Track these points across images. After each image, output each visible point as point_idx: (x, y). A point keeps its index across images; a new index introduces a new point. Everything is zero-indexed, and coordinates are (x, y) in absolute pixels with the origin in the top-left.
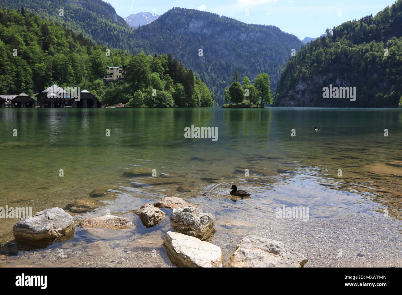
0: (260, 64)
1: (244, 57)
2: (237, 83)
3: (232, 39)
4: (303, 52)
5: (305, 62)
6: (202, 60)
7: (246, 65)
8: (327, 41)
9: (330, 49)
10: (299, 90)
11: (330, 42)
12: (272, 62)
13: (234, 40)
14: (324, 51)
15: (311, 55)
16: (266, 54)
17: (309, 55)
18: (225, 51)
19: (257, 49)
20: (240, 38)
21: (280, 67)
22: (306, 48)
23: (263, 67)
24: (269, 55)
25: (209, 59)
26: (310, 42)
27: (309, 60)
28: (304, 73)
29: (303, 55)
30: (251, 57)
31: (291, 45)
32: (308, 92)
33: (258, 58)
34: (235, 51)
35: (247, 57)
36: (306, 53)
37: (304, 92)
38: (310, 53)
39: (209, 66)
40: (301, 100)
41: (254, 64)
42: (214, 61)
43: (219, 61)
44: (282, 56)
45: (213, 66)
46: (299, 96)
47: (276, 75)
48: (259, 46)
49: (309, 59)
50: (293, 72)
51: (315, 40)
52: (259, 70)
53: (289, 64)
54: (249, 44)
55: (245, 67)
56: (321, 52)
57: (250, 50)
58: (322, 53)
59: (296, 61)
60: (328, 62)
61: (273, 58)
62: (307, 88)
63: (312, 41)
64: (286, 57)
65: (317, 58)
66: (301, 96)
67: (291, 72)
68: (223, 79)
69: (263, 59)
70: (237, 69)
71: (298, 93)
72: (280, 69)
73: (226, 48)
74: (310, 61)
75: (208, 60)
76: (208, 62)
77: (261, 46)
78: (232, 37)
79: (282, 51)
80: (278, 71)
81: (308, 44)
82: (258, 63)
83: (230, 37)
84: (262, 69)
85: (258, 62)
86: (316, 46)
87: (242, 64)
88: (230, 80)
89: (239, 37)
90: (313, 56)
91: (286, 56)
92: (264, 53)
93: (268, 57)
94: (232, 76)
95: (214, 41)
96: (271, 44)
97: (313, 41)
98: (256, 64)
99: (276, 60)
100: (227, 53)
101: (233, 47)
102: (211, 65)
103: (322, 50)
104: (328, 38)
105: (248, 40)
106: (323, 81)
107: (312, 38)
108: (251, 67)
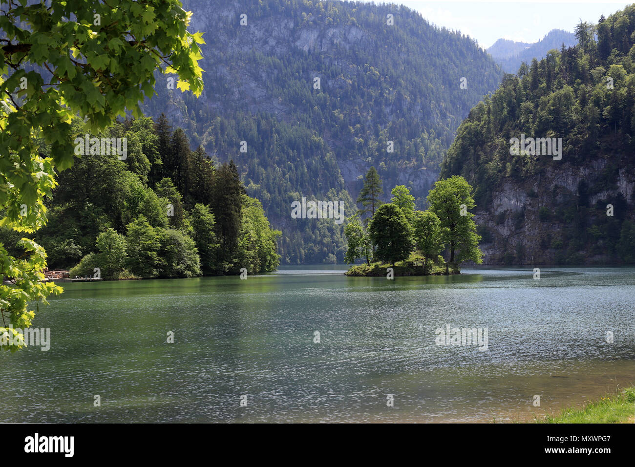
0: (363, 128)
1: (312, 107)
2: (395, 207)
3: (273, 48)
4: (509, 94)
5: (516, 126)
6: (179, 114)
7: (321, 132)
8: (583, 61)
9: (594, 85)
10: (505, 211)
11: (593, 65)
12: (402, 120)
13: (278, 50)
14: (575, 91)
15: (537, 106)
16: (381, 94)
17: (530, 105)
18: (253, 85)
19: (351, 79)
20: (298, 43)
21: (425, 135)
22: (518, 83)
23: (373, 137)
24: (392, 97)
25: (201, 112)
26: (530, 64)
27: (530, 120)
28: (516, 161)
29: (508, 105)
30: (334, 107)
31: (457, 67)
32: (533, 217)
33: (357, 108)
34: (283, 87)
35: (323, 107)
36: (519, 101)
37: (520, 218)
38: (535, 98)
39: (201, 133)
40: (514, 242)
41: (344, 127)
42: (219, 119)
43: (234, 118)
44: (430, 102)
45: (216, 134)
46: (505, 231)
47: (414, 162)
48: (358, 71)
49: (531, 116)
50: (482, 157)
51: (545, 58)
52: (361, 147)
53: (469, 133)
54: (327, 61)
55: (316, 138)
56: (567, 96)
57: (330, 83)
58: (570, 99)
59: (489, 122)
60: (589, 128)
61: (405, 108)
62: (530, 204)
63: (535, 62)
64: (443, 105)
65: (556, 113)
66: (511, 230)
67: (478, 157)
68: (248, 176)
69: (373, 112)
70: (293, 145)
71: (501, 220)
72: (427, 142)
73: (257, 78)
74: (533, 122)
75: (197, 114)
76: (199, 120)
77: (366, 70)
78: (272, 42)
79: (430, 85)
80: (422, 149)
81: (523, 71)
82: (358, 125)
83: (266, 42)
84: (370, 143)
85: (359, 122)
86: (550, 78)
87: (309, 127)
88: (271, 181)
89: (294, 41)
90: (542, 110)
91: (445, 101)
92: (374, 93)
93: (387, 105)
94: (275, 165)
95: (216, 53)
96: (395, 65)
97: (539, 62)
98: (351, 128)
99: (413, 115)
100: (259, 93)
101: (276, 72)
102: (210, 129)
103: (568, 89)
104: (586, 52)
105: (325, 53)
106: (577, 184)
107: (519, 41)
108: (335, 136)
